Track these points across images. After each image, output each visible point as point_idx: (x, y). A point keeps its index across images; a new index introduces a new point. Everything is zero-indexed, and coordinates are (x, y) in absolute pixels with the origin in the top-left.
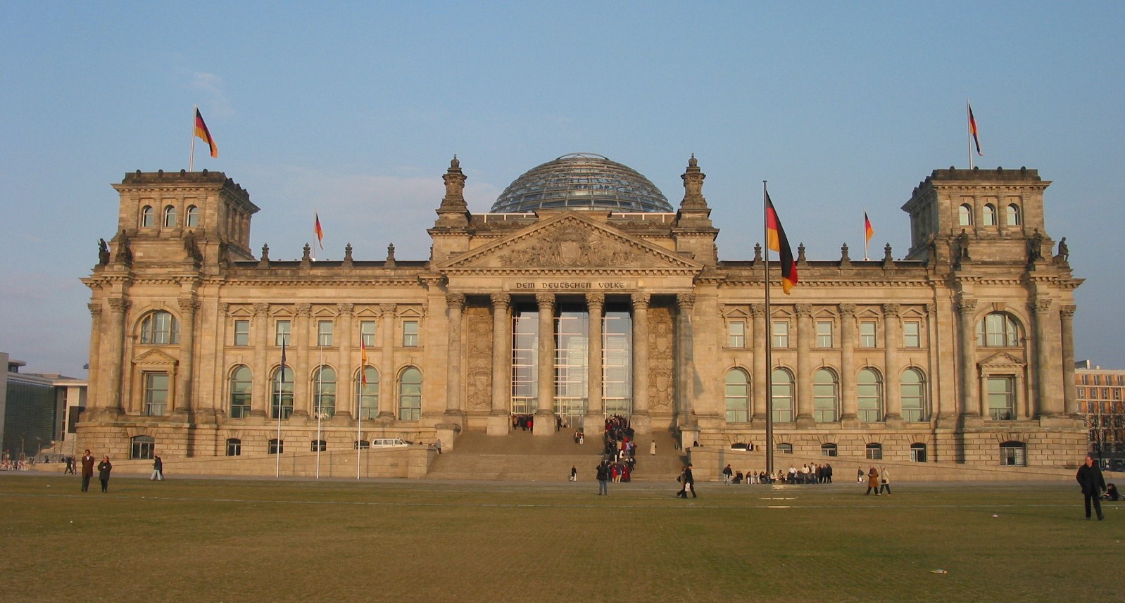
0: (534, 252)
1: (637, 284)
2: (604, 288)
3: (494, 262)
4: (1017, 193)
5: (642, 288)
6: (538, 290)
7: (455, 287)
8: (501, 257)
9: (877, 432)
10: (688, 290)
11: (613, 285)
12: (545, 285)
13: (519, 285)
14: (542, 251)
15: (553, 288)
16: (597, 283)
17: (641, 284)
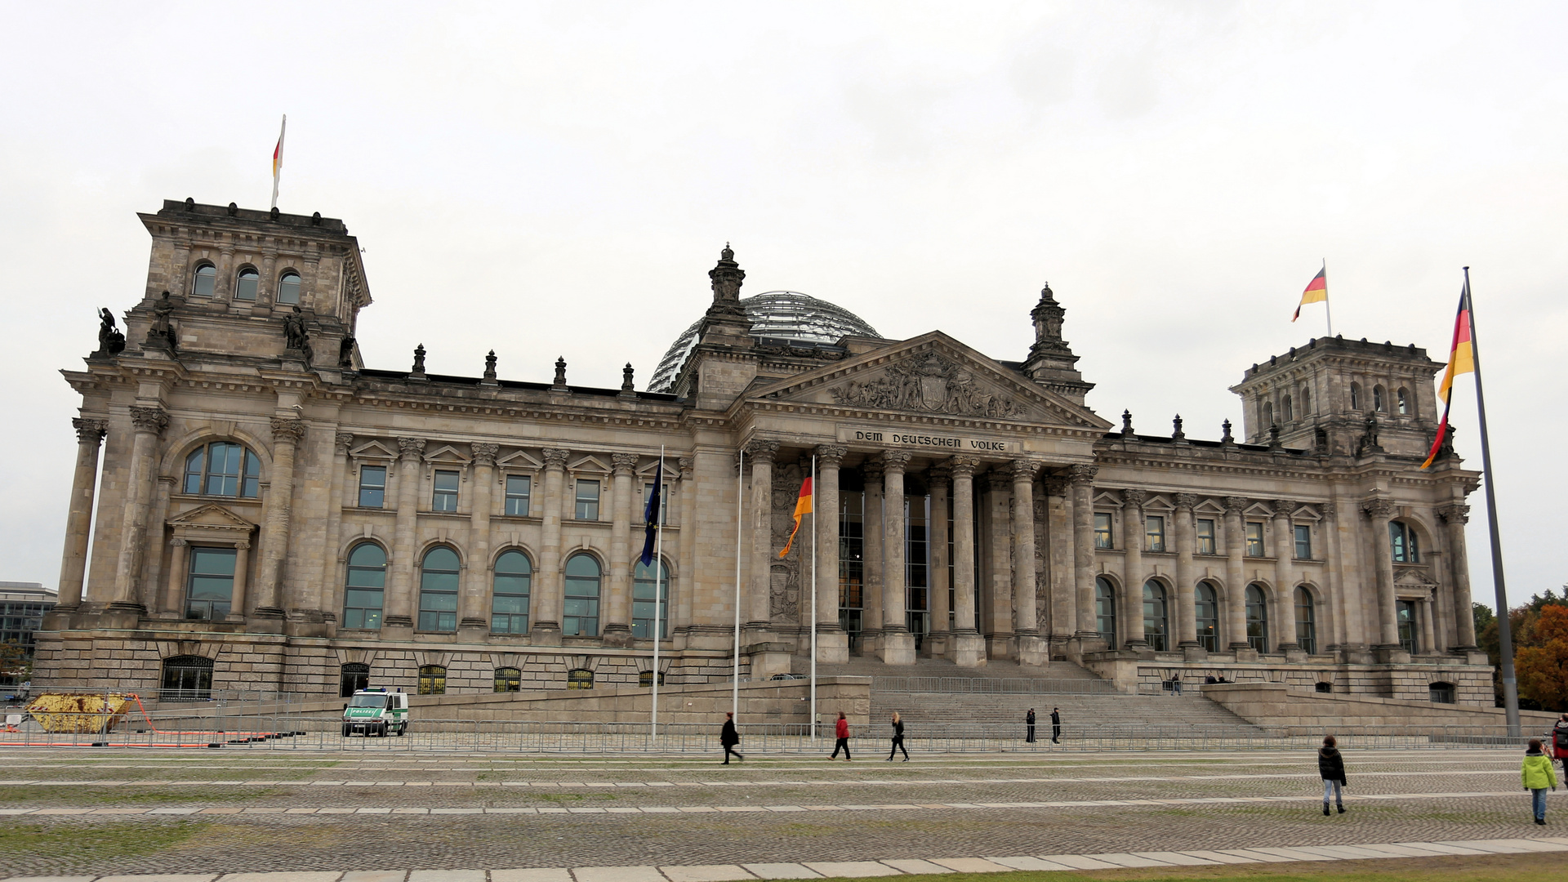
0: (882, 387)
1: (1022, 446)
2: (977, 448)
3: (824, 398)
4: (1408, 375)
5: (1029, 453)
6: (888, 446)
7: (766, 432)
8: (834, 391)
9: (1280, 667)
10: (1087, 460)
11: (991, 446)
12: (897, 439)
13: (860, 435)
14: (893, 387)
15: (909, 443)
16: (969, 440)
17: (1027, 447)
